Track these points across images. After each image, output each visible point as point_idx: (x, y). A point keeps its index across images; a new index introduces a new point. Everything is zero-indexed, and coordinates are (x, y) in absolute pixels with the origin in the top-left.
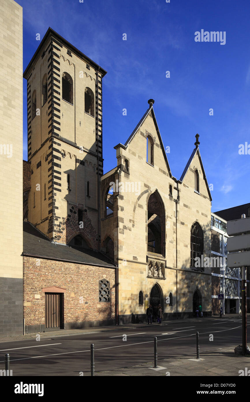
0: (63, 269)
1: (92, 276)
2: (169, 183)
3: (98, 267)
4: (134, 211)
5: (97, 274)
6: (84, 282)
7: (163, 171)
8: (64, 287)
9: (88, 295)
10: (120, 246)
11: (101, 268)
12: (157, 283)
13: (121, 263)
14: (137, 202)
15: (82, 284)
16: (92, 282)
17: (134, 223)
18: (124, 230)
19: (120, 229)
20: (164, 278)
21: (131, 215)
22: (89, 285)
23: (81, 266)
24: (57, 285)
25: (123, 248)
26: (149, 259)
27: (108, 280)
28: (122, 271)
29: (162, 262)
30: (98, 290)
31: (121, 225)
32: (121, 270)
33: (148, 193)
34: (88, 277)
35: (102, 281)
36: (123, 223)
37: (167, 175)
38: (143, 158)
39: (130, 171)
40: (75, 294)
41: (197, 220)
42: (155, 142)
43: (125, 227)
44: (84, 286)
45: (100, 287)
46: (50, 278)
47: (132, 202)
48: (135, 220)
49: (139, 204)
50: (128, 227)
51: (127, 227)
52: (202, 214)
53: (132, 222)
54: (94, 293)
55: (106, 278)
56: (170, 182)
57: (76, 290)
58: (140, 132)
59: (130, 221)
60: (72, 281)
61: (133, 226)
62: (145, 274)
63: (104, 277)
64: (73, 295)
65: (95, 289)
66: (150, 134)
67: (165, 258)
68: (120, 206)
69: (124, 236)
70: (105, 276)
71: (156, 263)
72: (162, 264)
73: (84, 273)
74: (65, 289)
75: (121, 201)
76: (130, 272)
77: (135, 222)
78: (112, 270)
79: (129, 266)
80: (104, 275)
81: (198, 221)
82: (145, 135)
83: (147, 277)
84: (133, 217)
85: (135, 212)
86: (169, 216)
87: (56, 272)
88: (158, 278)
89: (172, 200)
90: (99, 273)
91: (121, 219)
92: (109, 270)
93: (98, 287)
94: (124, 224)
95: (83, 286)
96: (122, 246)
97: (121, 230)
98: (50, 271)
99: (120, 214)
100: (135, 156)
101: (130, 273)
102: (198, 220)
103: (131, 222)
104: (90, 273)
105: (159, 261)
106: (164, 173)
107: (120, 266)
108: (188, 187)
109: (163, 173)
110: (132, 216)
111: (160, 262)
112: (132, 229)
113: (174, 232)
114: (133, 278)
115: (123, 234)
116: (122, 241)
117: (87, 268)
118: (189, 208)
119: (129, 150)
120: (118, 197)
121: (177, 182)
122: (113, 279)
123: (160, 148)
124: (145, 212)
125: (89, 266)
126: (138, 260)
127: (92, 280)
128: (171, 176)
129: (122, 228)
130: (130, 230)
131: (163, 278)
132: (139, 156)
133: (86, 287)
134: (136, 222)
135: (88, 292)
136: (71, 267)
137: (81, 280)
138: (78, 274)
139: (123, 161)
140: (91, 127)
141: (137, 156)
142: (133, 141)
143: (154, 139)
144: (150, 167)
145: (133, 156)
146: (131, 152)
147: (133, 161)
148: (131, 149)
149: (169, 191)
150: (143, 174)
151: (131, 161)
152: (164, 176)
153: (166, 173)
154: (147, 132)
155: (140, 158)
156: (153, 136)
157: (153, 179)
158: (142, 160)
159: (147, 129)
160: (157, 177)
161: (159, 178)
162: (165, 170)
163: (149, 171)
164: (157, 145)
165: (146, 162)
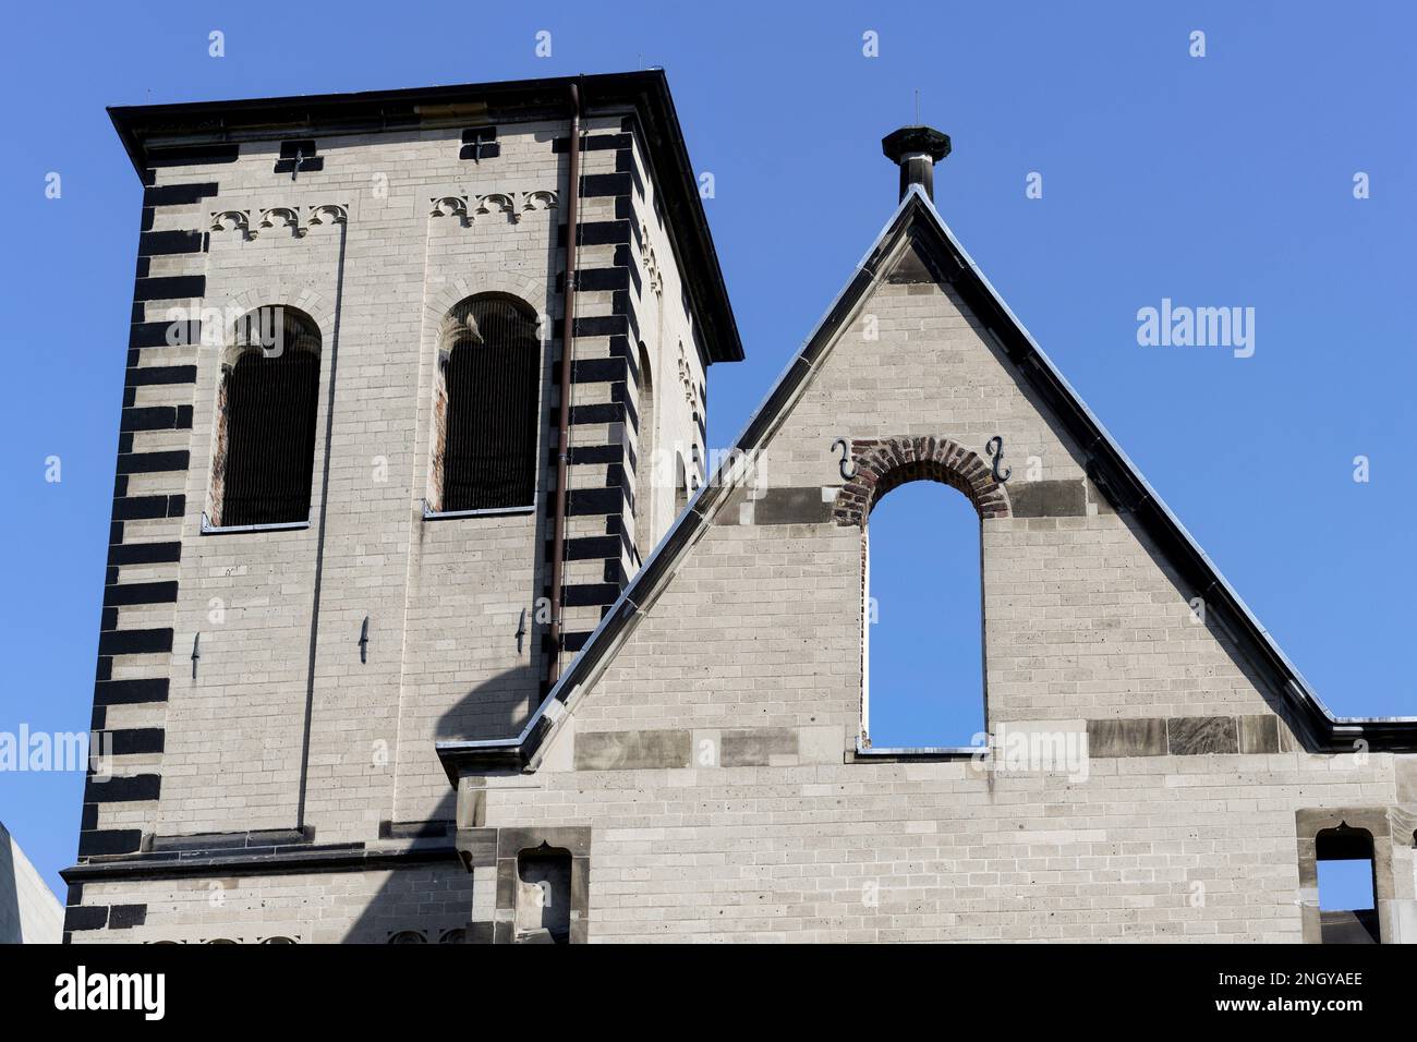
2: (1301, 816)
7: (1178, 725)
37: (1246, 738)
38: (806, 736)
42: (1002, 489)
56: (1311, 802)
58: (747, 514)
66: (919, 443)
82: (830, 495)
100: (679, 763)
106: (1196, 738)
109: (1179, 750)
119: (588, 746)
123: (1092, 508)
128: (1321, 735)
132: (735, 747)
139: (493, 886)
140: (488, 610)
141: (707, 750)
142: (642, 639)
143: (988, 464)
144: (917, 784)
145: (644, 777)
146: (616, 750)
147: (645, 824)
148: (601, 736)
149: (1304, 918)
150: (812, 898)
151: (613, 835)
152: (1184, 776)
153: (1230, 734)
154: (873, 452)
155: (748, 758)
156: (974, 443)
157: (977, 892)
158: (791, 760)
159: (853, 429)
160: (1062, 837)
161: (1100, 836)
162: (1199, 711)
163: (912, 828)
164: (1042, 502)
165: (850, 757)
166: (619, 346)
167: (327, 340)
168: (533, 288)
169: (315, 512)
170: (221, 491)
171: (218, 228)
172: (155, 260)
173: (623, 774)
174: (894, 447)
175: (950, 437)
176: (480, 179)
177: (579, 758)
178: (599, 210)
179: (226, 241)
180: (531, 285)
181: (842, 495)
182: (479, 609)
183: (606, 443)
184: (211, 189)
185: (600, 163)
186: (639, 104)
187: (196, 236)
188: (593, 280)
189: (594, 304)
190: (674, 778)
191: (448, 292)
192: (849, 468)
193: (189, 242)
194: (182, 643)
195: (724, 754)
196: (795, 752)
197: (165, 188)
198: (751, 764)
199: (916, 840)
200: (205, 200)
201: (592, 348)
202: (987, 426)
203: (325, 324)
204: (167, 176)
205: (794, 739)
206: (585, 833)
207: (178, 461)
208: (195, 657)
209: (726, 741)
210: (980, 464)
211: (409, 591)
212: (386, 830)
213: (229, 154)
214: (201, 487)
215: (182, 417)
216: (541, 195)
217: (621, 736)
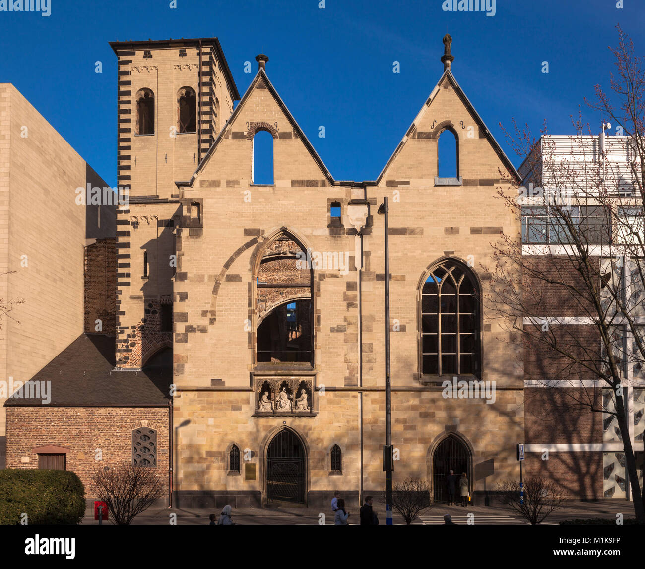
0: (64, 419)
1: (118, 424)
2: (329, 199)
3: (131, 409)
4: (215, 291)
5: (128, 420)
6: (102, 434)
7: (308, 181)
8: (66, 445)
9: (109, 456)
10: (178, 366)
11: (137, 409)
12: (285, 425)
13: (179, 397)
14: (222, 274)
15: (99, 438)
16: (118, 435)
17: (215, 315)
18: (189, 334)
19: (178, 335)
20: (312, 415)
21: (205, 303)
22: (111, 440)
23: (98, 410)
24: (55, 441)
25: (185, 367)
26: (255, 378)
27: (152, 428)
28: (181, 410)
29: (301, 379)
30: (130, 447)
31: (180, 327)
32: (178, 409)
33: (255, 246)
34: (111, 426)
35: (138, 431)
36: (186, 321)
37: (320, 184)
38: (241, 181)
39: (204, 220)
40: (86, 454)
41: (445, 253)
42: (277, 133)
43: (190, 329)
44: (103, 442)
45: (134, 441)
46: (44, 433)
47: (210, 276)
48: (217, 309)
49: (227, 275)
50: (198, 326)
51: (195, 326)
52: (475, 231)
53: (209, 315)
54: (121, 451)
55: (148, 425)
56: (330, 197)
57: (87, 448)
58: (230, 136)
59: (204, 313)
60: (80, 435)
61: (212, 321)
62: (248, 410)
63: (143, 424)
64: (81, 456)
65: (124, 445)
66: (262, 123)
67: (311, 370)
68: (178, 293)
69: (188, 345)
70: (145, 423)
71: (284, 384)
72: (303, 385)
73: (103, 421)
74: (68, 448)
75: (183, 282)
76: (202, 410)
77: (217, 314)
78: (163, 410)
79: (200, 399)
80: (143, 421)
81: (451, 256)
82: (245, 133)
83: (252, 416)
84: (213, 305)
85: (216, 295)
86: (327, 272)
87: (53, 423)
88: (292, 414)
89: (340, 234)
90: (133, 417)
91: (180, 316)
92: (154, 410)
93: (130, 443)
94: (187, 324)
95: (99, 441)
96: (183, 366)
97: (181, 335)
98: (45, 423)
99: (178, 307)
100: (219, 186)
101: (205, 411)
102: (453, 253)
103: (206, 316)
104: (115, 419)
105: (293, 378)
106: (311, 184)
107: (177, 403)
108: (408, 183)
109: (307, 186)
110: (209, 303)
111: (298, 380)
112: (210, 328)
113: (350, 305)
114: (211, 421)
115: (186, 341)
116: (183, 354)
117: (108, 412)
118: (412, 232)
119: (202, 183)
120: (173, 279)
121: (363, 186)
122: (164, 426)
123: (293, 138)
124: (246, 286)
125: (111, 408)
126: (224, 385)
127: (117, 431)
128: (333, 184)
129: (184, 332)
130: (204, 330)
131: (309, 415)
132: (229, 183)
133: (106, 443)
134: (221, 311)
135: (109, 452)
136: (79, 414)
137: (97, 432)
138: (91, 423)
139: (186, 209)
140: (188, 153)
141: (223, 183)
142: (212, 162)
143: (275, 128)
144: (261, 191)
145: (213, 189)
146: (207, 183)
147: (212, 198)
148: (204, 181)
149: (328, 218)
150: (242, 212)
151: (207, 200)
152: (308, 191)
153: (316, 183)
154: (253, 125)
155: (231, 185)
156: (272, 123)
157: (271, 212)
158: (239, 186)
159: (250, 120)
160: (286, 202)
161: (293, 202)
162: (311, 178)
163: (260, 200)
164: (285, 136)
165: (249, 186)
166: (211, 99)
167: (156, 95)
168: (195, 86)
169: (155, 132)
170: (138, 127)
171: (133, 70)
172: (121, 77)
173: (209, 188)
174: (257, 124)
175: (268, 122)
176: (183, 61)
177: (200, 185)
178: (206, 69)
179: (135, 73)
180: (194, 85)
181: (247, 133)
182: (187, 152)
183: (209, 119)
184: (131, 61)
185: (206, 58)
186: (213, 45)
187: (129, 72)
188: (205, 84)
189: (205, 90)
190: (218, 189)
191: (179, 85)
192: (249, 127)
193: (127, 73)
194: (133, 158)
195: (227, 185)
196: (239, 184)
197: (122, 61)
198: (231, 187)
199: (260, 202)
200: (130, 64)
201: (206, 99)
202: (274, 120)
203: (155, 92)
204: (122, 58)
205: (239, 182)
206: (202, 199)
207: (129, 121)
208: (135, 161)
209: (227, 182)
210: (273, 128)
211: (174, 149)
212: (172, 196)
213: (134, 54)
214: (134, 126)
215: (129, 111)
216: (196, 65)
217: (208, 181)
